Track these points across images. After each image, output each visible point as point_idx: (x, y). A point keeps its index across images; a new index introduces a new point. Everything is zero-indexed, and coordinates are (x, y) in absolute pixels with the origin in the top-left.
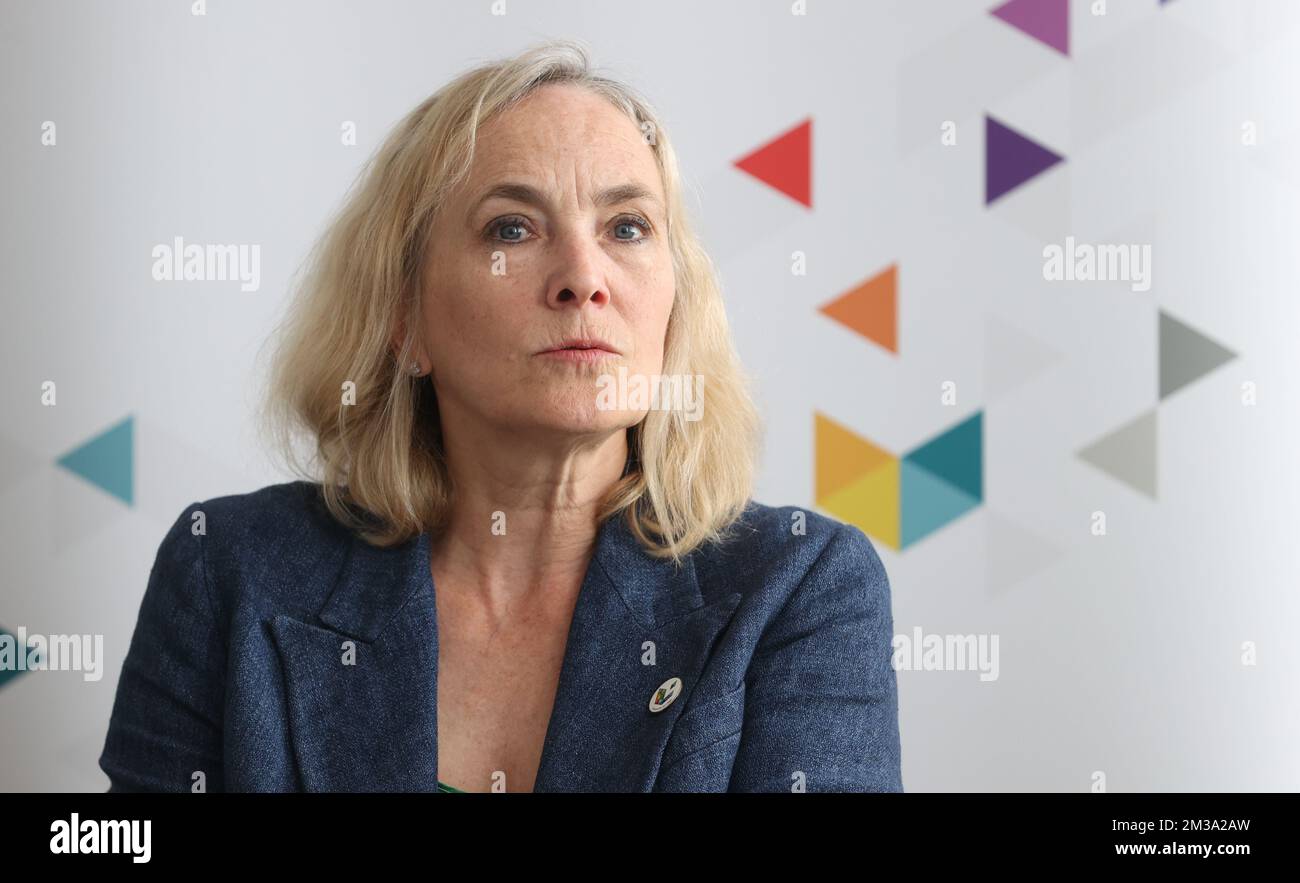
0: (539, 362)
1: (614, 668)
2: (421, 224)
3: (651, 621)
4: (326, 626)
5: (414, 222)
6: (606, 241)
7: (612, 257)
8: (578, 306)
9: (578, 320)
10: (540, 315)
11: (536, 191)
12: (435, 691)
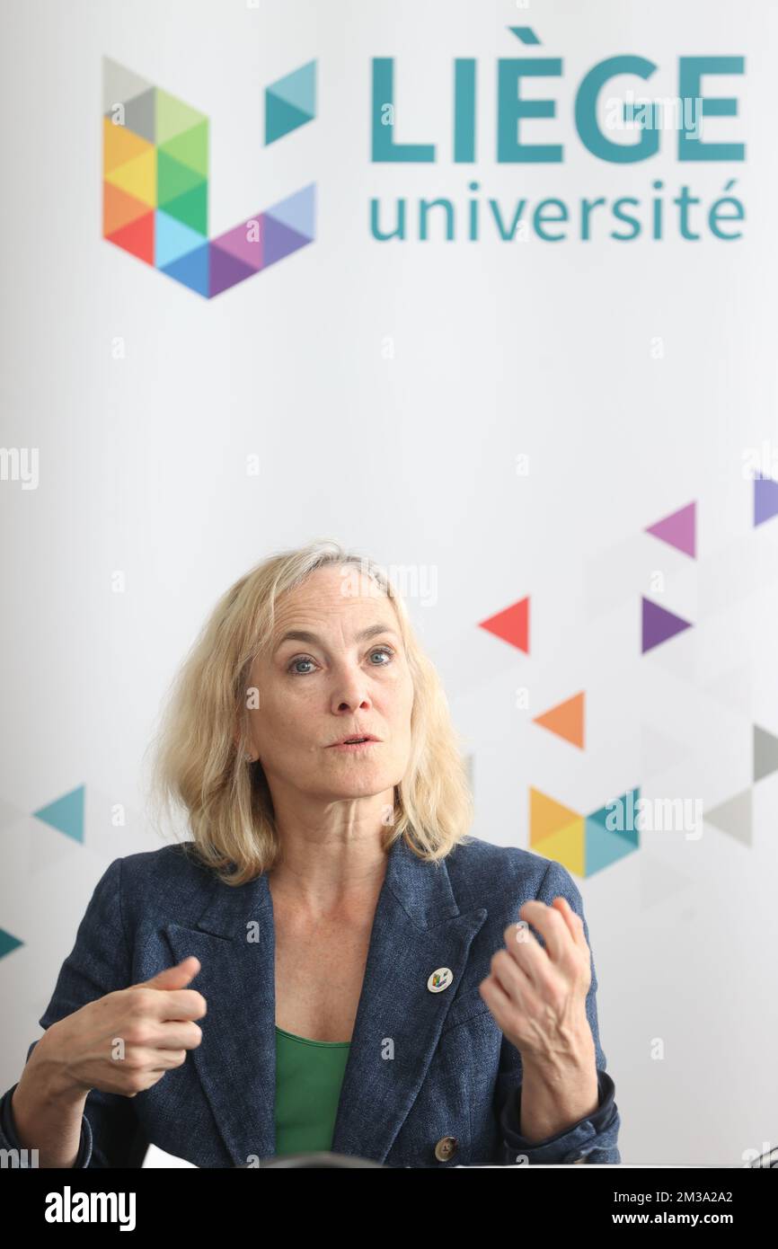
0: (329, 752)
1: (403, 958)
2: (244, 668)
3: (424, 924)
4: (202, 931)
5: (240, 667)
6: (365, 666)
7: (371, 676)
8: (352, 712)
9: (353, 722)
10: (329, 721)
11: (313, 635)
12: (273, 969)
